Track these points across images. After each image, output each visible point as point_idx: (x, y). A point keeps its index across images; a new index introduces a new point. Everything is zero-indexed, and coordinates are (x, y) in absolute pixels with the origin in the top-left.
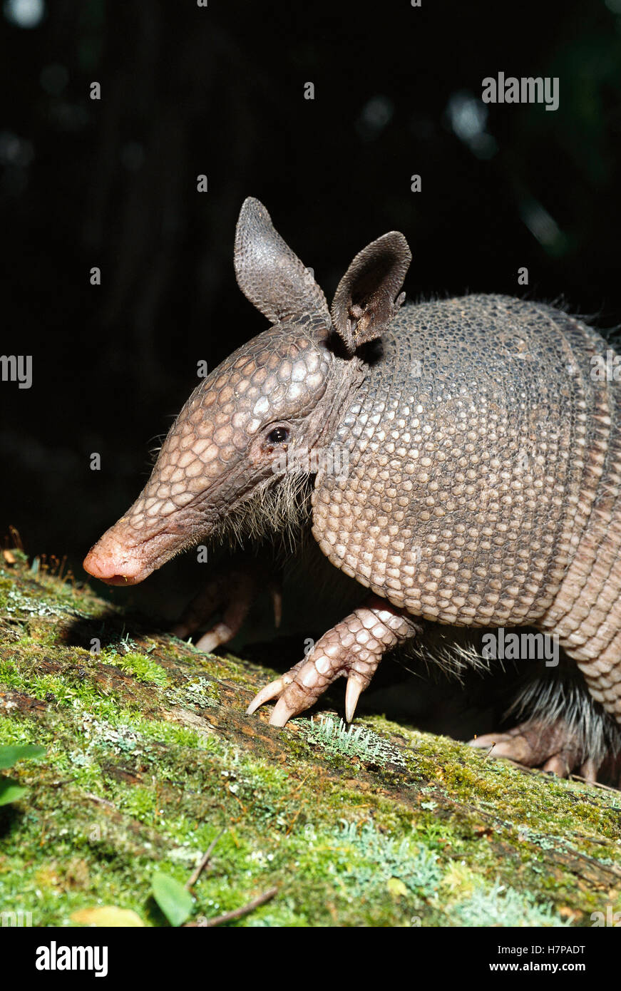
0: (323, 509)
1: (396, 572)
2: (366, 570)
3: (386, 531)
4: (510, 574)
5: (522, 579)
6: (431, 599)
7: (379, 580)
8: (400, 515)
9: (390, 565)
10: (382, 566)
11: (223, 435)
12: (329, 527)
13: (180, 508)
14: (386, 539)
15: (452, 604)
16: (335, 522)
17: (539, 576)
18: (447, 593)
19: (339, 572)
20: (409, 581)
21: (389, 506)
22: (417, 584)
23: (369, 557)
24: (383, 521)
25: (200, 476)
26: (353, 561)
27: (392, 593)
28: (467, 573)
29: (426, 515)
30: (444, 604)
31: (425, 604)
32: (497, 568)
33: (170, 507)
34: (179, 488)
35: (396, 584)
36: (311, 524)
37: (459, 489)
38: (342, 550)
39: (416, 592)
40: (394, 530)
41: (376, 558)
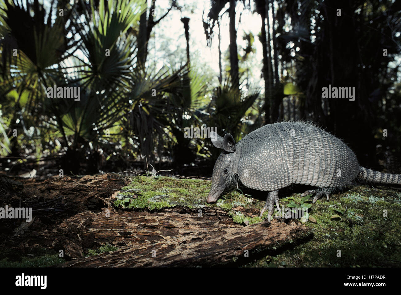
0: (242, 179)
1: (258, 185)
2: (254, 187)
3: (253, 179)
4: (280, 178)
5: (283, 178)
6: (267, 188)
7: (256, 188)
8: (255, 175)
9: (257, 184)
10: (256, 185)
11: (217, 174)
12: (244, 182)
13: (216, 187)
14: (254, 180)
15: (271, 187)
16: (245, 181)
17: (287, 176)
18: (269, 185)
19: (250, 189)
20: (261, 186)
21: (252, 175)
22: (263, 186)
23: (253, 184)
24: (252, 177)
25: (217, 182)
26: (251, 186)
27: (259, 189)
28: (272, 181)
29: (259, 173)
30: (270, 187)
31: (266, 189)
32: (277, 178)
33: (215, 188)
34: (215, 185)
35: (259, 187)
36: (241, 182)
37: (263, 167)
38: (248, 185)
39: (264, 187)
40: (255, 178)
41: (254, 184)
